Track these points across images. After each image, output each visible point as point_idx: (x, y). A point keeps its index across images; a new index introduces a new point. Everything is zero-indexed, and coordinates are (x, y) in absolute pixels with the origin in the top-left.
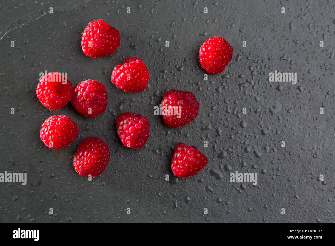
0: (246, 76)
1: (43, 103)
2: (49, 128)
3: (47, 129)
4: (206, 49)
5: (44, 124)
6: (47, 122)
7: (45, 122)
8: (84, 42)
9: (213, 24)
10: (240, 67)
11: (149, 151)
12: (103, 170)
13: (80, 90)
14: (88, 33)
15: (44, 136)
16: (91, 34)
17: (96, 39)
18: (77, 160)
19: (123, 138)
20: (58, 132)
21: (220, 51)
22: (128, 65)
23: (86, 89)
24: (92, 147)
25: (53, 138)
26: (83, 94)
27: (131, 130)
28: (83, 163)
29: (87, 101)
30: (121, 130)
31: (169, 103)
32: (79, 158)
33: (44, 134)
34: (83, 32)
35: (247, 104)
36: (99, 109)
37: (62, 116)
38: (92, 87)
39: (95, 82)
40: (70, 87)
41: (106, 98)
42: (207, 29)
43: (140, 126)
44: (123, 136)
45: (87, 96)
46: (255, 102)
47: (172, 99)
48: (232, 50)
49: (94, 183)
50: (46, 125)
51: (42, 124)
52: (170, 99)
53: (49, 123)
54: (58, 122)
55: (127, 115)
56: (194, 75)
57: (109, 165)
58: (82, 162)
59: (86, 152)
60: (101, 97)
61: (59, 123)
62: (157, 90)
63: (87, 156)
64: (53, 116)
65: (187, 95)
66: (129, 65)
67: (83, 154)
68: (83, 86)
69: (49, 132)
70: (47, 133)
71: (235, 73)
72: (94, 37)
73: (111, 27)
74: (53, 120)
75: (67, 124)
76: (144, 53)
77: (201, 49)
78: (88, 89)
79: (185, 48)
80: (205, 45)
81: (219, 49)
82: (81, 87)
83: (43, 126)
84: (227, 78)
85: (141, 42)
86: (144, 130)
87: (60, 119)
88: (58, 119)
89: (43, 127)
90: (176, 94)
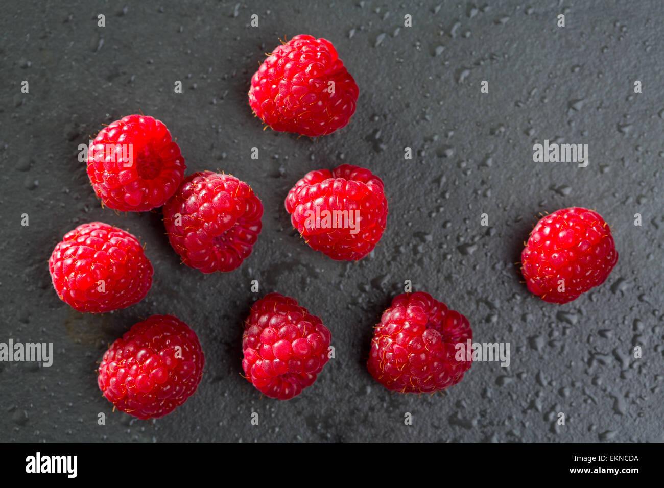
0: (619, 339)
1: (95, 182)
2: (80, 251)
3: (74, 253)
4: (555, 231)
5: (71, 234)
6: (83, 233)
7: (79, 228)
8: (262, 78)
9: (596, 173)
10: (615, 309)
11: (299, 413)
12: (166, 412)
13: (198, 193)
14: (280, 61)
15: (59, 264)
16: (288, 66)
17: (294, 86)
18: (113, 359)
19: (250, 358)
20: (98, 271)
21: (585, 254)
22: (344, 186)
23: (214, 197)
24: (165, 347)
25: (79, 281)
26: (201, 205)
27: (279, 348)
28: (125, 373)
29: (203, 228)
30: (253, 336)
31: (403, 324)
32: (120, 357)
33: (62, 259)
34: (270, 51)
35: (589, 408)
36: (223, 260)
37: (124, 236)
38: (231, 200)
39: (245, 188)
40: (178, 173)
41: (254, 239)
42: (576, 181)
43: (303, 349)
44: (252, 353)
45: (208, 215)
46: (612, 413)
47: (413, 317)
48: (614, 262)
49: (129, 431)
50: (76, 239)
51: (68, 231)
52: (408, 315)
53: (86, 239)
54: (109, 246)
55: (287, 305)
56: (494, 278)
57: (186, 405)
58: (122, 370)
59: (143, 352)
60: (243, 232)
61: (110, 251)
62: (386, 274)
63: (142, 362)
64: (102, 224)
65: (455, 322)
66: (347, 188)
67: (134, 354)
68: (210, 185)
69: (74, 260)
70: (69, 262)
71: (595, 319)
72: (292, 78)
73: (344, 69)
74: (98, 236)
75: (129, 260)
76: (395, 169)
77: (540, 226)
78: (219, 199)
79: (502, 202)
80: (555, 221)
81: (585, 247)
82: (204, 187)
83: (67, 236)
84: (569, 322)
85: (402, 139)
86: (310, 363)
87: (117, 242)
88: (112, 237)
89: (67, 240)
90: (428, 309)
